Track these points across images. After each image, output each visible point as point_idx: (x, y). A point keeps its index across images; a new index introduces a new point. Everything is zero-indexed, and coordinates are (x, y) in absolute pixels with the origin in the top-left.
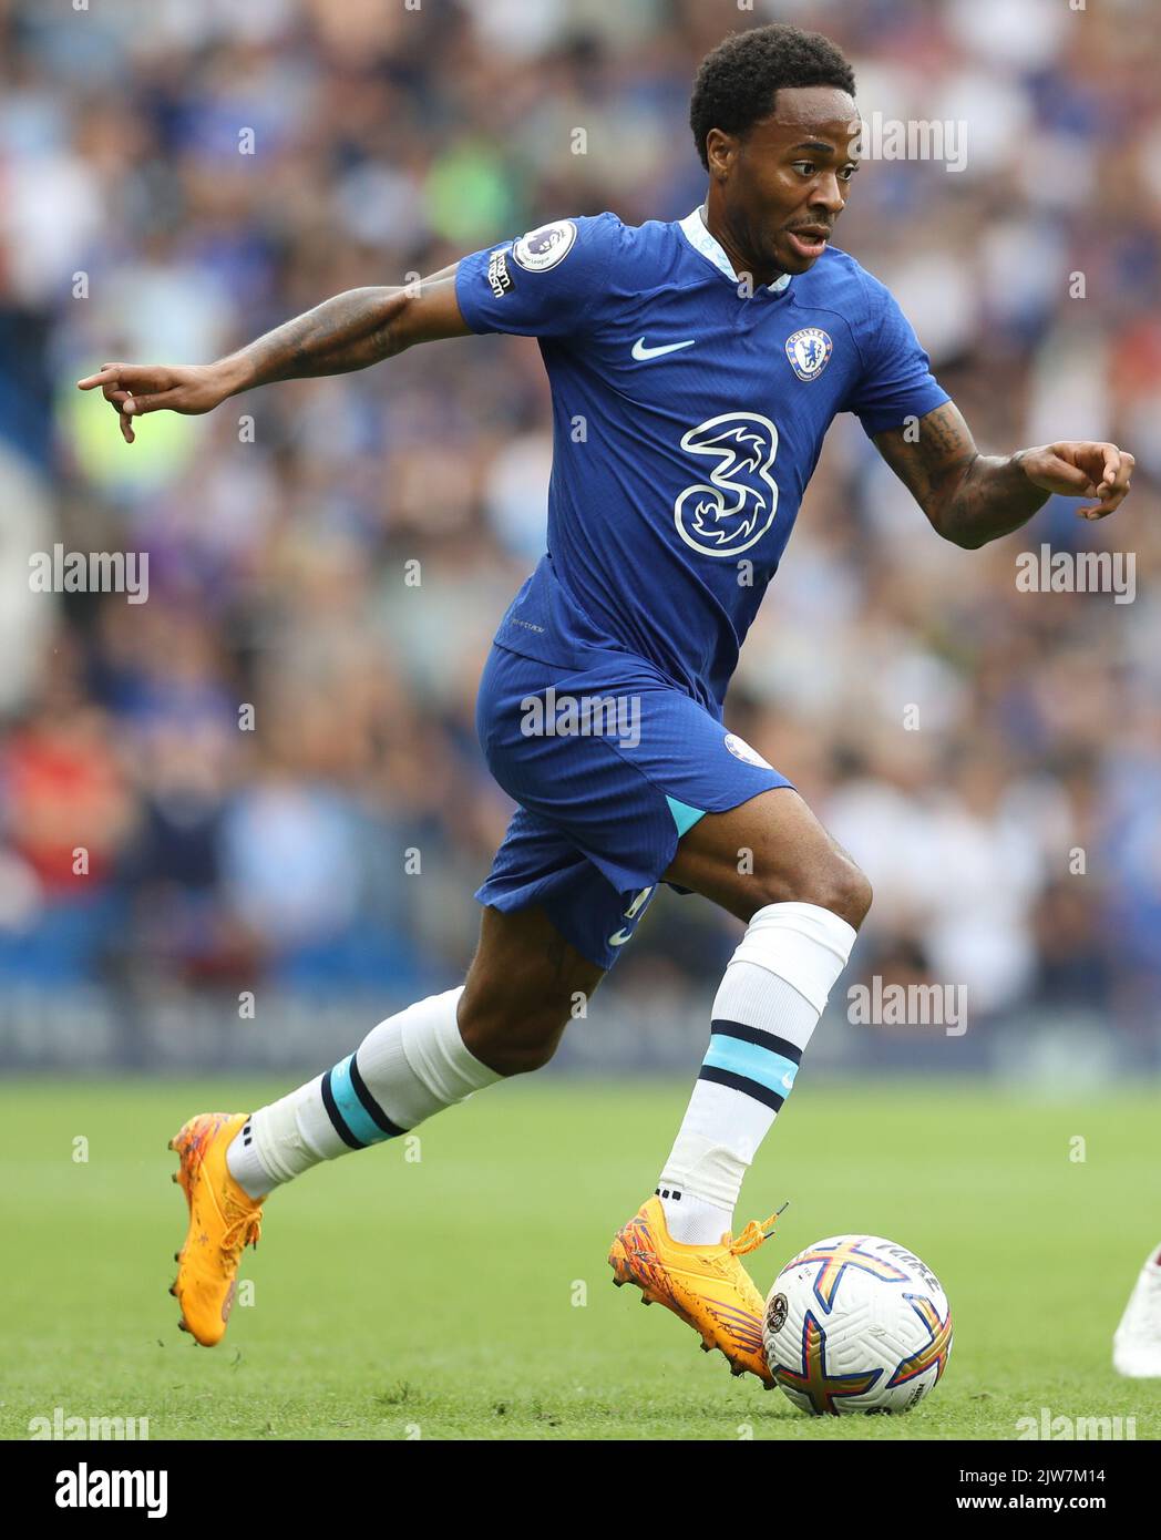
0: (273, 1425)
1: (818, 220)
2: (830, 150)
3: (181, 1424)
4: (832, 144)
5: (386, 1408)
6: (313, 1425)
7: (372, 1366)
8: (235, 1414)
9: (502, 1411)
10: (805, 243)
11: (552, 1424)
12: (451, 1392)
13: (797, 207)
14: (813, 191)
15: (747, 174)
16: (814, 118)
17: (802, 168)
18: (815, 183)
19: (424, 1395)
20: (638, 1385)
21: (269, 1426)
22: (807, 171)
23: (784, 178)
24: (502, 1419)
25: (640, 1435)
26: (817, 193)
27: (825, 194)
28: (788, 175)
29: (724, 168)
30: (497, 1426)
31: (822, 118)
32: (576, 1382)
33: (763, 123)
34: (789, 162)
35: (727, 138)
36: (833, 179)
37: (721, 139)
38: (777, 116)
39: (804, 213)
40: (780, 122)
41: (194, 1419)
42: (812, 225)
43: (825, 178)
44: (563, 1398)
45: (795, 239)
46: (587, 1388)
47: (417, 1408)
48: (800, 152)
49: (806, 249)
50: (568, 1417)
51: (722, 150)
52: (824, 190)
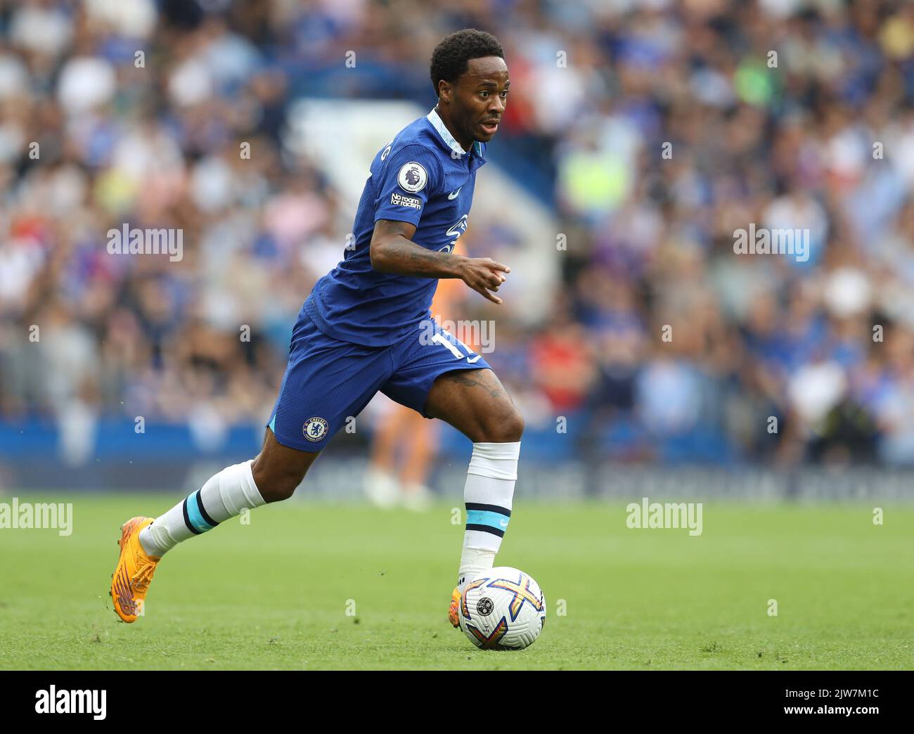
0: (652, 662)
1: (493, 117)
2: (495, 85)
3: (609, 660)
4: (496, 83)
5: (705, 654)
6: (671, 661)
7: (699, 634)
8: (634, 656)
9: (760, 656)
10: (489, 128)
11: (784, 662)
12: (736, 647)
13: (483, 113)
14: (489, 104)
15: (458, 99)
16: (486, 71)
17: (482, 94)
18: (489, 100)
19: (724, 648)
20: (825, 644)
21: (650, 662)
22: (485, 95)
23: (476, 100)
24: (760, 659)
25: (825, 667)
26: (492, 104)
27: (495, 105)
28: (478, 98)
29: (447, 97)
30: (757, 663)
31: (490, 71)
32: (796, 642)
33: (463, 76)
34: (477, 92)
35: (447, 84)
36: (498, 98)
37: (445, 85)
38: (469, 72)
39: (486, 115)
40: (471, 75)
41: (615, 658)
42: (491, 119)
43: (493, 98)
44: (789, 650)
45: (484, 127)
46: (801, 646)
47: (721, 654)
48: (482, 87)
49: (489, 130)
50: (791, 659)
51: (446, 90)
52: (494, 103)
